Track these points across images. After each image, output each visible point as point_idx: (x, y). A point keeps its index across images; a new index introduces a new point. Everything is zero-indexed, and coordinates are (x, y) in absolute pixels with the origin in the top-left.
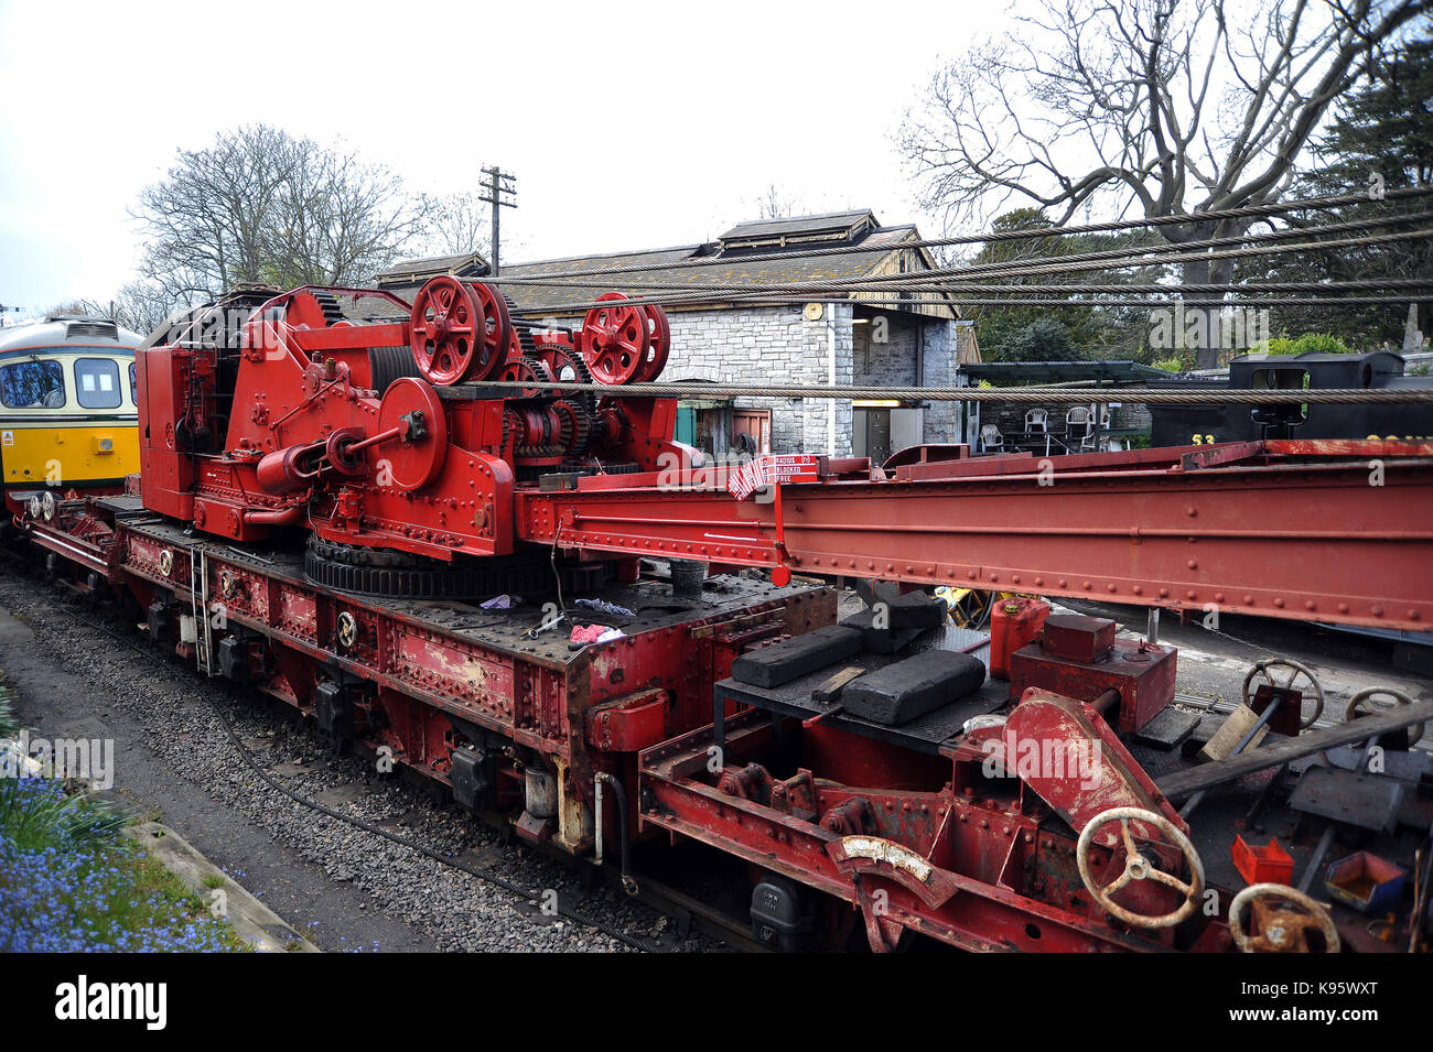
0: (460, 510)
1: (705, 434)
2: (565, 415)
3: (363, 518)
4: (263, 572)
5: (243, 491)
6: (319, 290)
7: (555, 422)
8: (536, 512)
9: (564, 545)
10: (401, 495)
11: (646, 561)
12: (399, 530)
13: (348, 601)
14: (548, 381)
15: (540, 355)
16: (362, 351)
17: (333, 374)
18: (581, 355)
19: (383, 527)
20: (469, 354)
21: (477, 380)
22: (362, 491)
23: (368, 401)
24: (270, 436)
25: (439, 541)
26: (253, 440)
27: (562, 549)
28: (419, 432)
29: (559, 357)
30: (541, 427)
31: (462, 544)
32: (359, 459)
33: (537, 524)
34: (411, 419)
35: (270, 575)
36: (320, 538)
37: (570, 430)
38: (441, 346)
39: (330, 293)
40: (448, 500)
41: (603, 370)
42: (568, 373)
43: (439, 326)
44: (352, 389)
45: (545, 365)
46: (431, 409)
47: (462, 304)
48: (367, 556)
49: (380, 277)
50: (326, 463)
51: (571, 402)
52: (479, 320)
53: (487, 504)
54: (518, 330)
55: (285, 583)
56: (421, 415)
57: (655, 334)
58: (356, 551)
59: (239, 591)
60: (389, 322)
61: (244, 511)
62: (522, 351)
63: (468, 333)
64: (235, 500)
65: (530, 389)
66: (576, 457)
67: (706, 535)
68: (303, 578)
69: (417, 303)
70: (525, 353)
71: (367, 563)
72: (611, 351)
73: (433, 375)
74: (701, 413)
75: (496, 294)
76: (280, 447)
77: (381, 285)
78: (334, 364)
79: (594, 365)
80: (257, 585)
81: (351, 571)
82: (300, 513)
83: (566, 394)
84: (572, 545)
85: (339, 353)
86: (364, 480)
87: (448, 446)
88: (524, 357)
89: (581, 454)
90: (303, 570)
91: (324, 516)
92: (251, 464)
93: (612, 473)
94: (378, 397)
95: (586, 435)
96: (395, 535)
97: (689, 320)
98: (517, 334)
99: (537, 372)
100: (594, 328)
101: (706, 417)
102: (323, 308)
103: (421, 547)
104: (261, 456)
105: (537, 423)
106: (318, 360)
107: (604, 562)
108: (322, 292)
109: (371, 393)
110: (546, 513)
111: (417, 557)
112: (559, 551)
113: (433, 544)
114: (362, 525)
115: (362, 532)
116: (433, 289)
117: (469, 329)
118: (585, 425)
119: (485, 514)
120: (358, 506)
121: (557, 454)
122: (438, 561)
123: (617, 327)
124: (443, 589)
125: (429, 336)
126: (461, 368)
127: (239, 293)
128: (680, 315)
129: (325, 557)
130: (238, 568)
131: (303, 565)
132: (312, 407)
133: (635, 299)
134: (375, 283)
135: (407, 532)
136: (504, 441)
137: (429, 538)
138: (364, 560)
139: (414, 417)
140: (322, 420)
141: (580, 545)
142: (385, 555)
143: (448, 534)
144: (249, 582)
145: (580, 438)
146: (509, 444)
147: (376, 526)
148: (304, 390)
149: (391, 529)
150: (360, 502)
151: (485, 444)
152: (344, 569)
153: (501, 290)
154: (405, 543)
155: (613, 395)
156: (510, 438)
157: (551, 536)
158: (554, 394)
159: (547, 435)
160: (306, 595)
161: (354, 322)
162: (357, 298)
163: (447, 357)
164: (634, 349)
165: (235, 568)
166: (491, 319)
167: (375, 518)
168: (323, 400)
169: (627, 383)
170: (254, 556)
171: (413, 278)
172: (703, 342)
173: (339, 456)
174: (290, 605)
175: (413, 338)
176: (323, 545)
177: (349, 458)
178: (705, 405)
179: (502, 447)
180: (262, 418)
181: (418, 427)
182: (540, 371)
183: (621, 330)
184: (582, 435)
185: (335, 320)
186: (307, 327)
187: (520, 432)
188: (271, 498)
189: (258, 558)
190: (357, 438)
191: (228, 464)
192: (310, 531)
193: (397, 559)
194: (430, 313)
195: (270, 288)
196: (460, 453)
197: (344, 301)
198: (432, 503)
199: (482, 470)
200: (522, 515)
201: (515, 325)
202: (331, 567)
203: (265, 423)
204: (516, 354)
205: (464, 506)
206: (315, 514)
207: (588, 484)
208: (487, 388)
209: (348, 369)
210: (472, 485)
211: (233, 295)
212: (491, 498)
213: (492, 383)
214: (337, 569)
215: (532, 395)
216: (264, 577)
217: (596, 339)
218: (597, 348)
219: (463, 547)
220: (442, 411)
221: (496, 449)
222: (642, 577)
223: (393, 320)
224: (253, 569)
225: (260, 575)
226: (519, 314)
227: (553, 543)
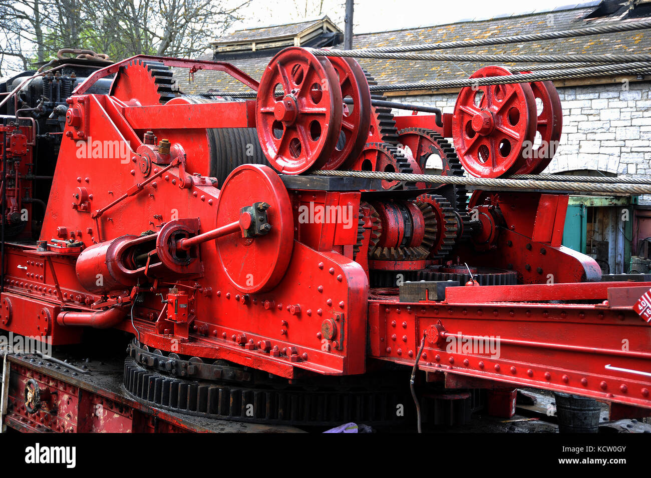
0: (305, 317)
1: (598, 238)
2: (429, 212)
3: (193, 323)
4: (74, 382)
5: (57, 287)
6: (152, 61)
7: (418, 220)
8: (394, 326)
9: (425, 367)
10: (238, 299)
11: (523, 392)
12: (234, 340)
13: (169, 420)
14: (410, 172)
15: (404, 140)
16: (200, 132)
17: (167, 158)
18: (450, 140)
19: (216, 335)
20: (322, 140)
21: (330, 169)
22: (195, 292)
23: (206, 190)
24: (92, 225)
25: (279, 354)
26: (72, 229)
27: (424, 372)
28: (263, 227)
29: (425, 144)
30: (402, 225)
31: (306, 359)
32: (193, 255)
33: (394, 340)
34: (254, 212)
35: (82, 386)
36: (142, 345)
37: (435, 230)
38: (291, 129)
39: (166, 64)
40: (292, 307)
41: (477, 160)
42: (435, 161)
43: (290, 105)
44: (187, 175)
45: (407, 152)
46: (277, 200)
47: (315, 80)
48: (196, 368)
49: (216, 45)
50: (155, 259)
51: (437, 197)
52: (336, 100)
53: (338, 313)
54: (377, 111)
55: (99, 396)
56: (265, 208)
57: (543, 116)
58: (183, 362)
59: (44, 404)
60: (230, 100)
61: (57, 310)
62: (381, 136)
63: (322, 115)
64: (48, 297)
65: (390, 180)
66: (443, 261)
67: (607, 367)
68: (119, 391)
69: (265, 78)
70: (384, 138)
71: (196, 376)
72: (487, 137)
73: (280, 162)
74: (593, 211)
75: (356, 69)
76: (103, 239)
77: (217, 55)
78: (169, 146)
79: (467, 153)
80: (66, 397)
81: (176, 385)
82: (122, 316)
83: (431, 188)
84: (435, 367)
85: (173, 134)
86: (195, 280)
87: (294, 243)
88: (383, 143)
89: (447, 258)
90: (121, 382)
91: (148, 318)
92: (70, 257)
93: (484, 284)
94: (218, 186)
95: (455, 235)
96: (229, 345)
97: (582, 97)
98: (376, 115)
99: (398, 161)
100: (469, 109)
101: (599, 216)
102: (158, 81)
103: (258, 360)
104: (82, 247)
105: (397, 221)
106: (151, 141)
107: (471, 391)
108: (156, 63)
109: (208, 180)
110: (405, 327)
111: (252, 371)
112: (420, 374)
113: (272, 357)
114: (192, 331)
115: (192, 340)
116: (284, 63)
117: (324, 109)
118: (453, 224)
119: (335, 326)
120: (188, 309)
121: (418, 257)
122: (277, 379)
123: (496, 109)
124: (280, 411)
125: (279, 117)
126: (313, 154)
127: (61, 62)
128: (571, 92)
129: (148, 368)
130: (45, 376)
131: (119, 374)
132: (142, 193)
133: (521, 75)
134: (210, 52)
135: (243, 342)
136: (359, 240)
137: (268, 350)
138: (191, 371)
139: (258, 209)
140: (152, 209)
141: (446, 369)
142: (217, 368)
143: (289, 346)
144: (56, 393)
145: (447, 239)
146: (364, 244)
147: (207, 334)
148: (133, 174)
149: (225, 337)
150: (191, 305)
151: (336, 243)
152: (169, 382)
153: (360, 63)
154: (239, 354)
155: (488, 189)
156: (366, 236)
157: (411, 356)
158: (418, 187)
159: (408, 235)
160: (121, 412)
161: (193, 99)
162: (194, 70)
163: (296, 141)
164: (516, 135)
165: (41, 376)
166: (349, 98)
167: (206, 324)
168: (155, 186)
169: (505, 176)
170: (65, 363)
171: (254, 47)
172: (599, 124)
173: (170, 251)
174: (102, 422)
175: (259, 119)
176: (146, 353)
177: (182, 254)
178: (599, 202)
179: (355, 247)
180: (84, 204)
181: (262, 221)
182: (402, 160)
183: (501, 112)
184: (450, 236)
185: (170, 95)
186: (138, 103)
187: (377, 230)
188: (89, 296)
189: (69, 365)
190: (193, 231)
191: (43, 256)
192: (131, 337)
193: (229, 373)
194: (279, 90)
195: (97, 56)
196: (307, 252)
197: (179, 74)
198: (273, 309)
199: (332, 273)
200: (377, 328)
201: (374, 105)
202: (153, 379)
203: (87, 210)
204: (375, 139)
205: (310, 315)
206: (138, 316)
207: (456, 296)
208: (341, 178)
209: (184, 153)
210: (321, 291)
211: (55, 63)
212: (342, 307)
213: (348, 173)
214: (160, 381)
215: (391, 187)
216: (74, 388)
217: (470, 122)
218: (471, 133)
219: (306, 363)
220: (289, 203)
221: (349, 249)
222: (520, 412)
223: (234, 97)
224: (63, 379)
225: (70, 386)
226: (379, 91)
227: (412, 364)
